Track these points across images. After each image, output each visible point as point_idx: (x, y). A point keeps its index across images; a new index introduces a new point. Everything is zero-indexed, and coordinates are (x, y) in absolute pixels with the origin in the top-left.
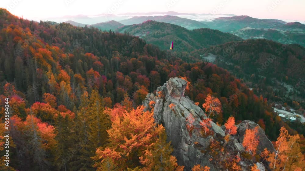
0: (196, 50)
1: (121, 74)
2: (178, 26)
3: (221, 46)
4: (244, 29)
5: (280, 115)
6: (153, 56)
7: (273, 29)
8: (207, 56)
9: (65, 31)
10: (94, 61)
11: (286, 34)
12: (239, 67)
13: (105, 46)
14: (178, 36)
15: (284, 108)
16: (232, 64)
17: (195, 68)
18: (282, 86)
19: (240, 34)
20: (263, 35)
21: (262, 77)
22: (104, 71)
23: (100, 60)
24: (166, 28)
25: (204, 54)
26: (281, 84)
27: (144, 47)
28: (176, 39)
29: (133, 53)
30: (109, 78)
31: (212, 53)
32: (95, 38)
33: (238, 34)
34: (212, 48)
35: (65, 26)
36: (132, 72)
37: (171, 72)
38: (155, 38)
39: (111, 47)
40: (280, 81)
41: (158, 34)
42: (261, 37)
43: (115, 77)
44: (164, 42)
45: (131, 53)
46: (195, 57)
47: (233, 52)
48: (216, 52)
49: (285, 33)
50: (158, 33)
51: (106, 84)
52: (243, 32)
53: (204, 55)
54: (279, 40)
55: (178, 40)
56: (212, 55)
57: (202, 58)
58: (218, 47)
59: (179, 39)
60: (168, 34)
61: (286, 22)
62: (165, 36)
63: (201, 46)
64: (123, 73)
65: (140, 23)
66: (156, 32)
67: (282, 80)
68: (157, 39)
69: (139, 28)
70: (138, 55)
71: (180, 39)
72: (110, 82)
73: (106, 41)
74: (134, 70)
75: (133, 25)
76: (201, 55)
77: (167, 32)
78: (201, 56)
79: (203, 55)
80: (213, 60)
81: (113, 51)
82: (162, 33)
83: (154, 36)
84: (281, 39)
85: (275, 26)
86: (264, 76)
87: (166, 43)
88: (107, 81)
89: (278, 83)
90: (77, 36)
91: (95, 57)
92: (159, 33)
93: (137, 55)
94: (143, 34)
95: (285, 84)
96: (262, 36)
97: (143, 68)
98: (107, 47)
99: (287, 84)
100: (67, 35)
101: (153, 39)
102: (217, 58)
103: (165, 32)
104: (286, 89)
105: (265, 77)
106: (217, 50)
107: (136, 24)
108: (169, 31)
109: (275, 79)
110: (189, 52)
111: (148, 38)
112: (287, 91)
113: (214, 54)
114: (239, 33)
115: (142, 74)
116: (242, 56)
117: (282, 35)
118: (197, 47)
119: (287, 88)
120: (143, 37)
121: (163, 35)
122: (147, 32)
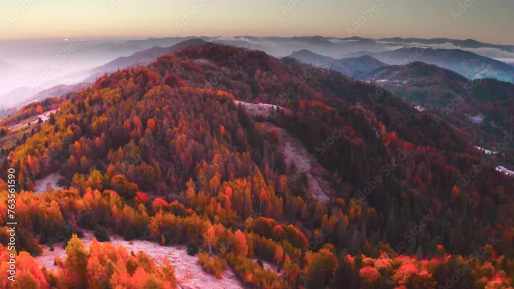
8: (474, 115)
25: (472, 112)
28: (445, 91)
38: (417, 88)
41: (423, 83)
44: (428, 93)
50: (423, 81)
53: (472, 114)
55: (448, 92)
56: (481, 115)
57: (466, 118)
66: (422, 79)
69: (399, 72)
71: (451, 91)
76: (467, 113)
78: (466, 115)
79: (469, 114)
80: (479, 121)
82: (429, 81)
92: (425, 82)
94: (405, 80)
101: (414, 89)
102: (485, 119)
103: (433, 80)
111: (409, 87)
120: (403, 84)
121: (429, 84)
122: (410, 78)
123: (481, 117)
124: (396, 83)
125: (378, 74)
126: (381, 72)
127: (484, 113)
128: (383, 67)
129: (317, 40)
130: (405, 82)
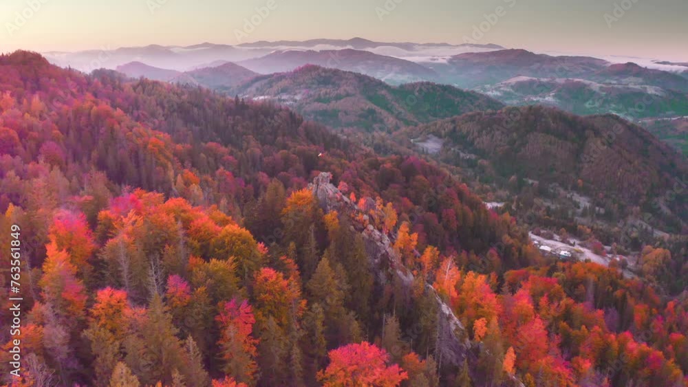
0: (403, 129)
1: (265, 175)
2: (368, 78)
3: (453, 121)
4: (514, 80)
5: (542, 247)
6: (315, 144)
7: (576, 80)
8: (424, 141)
9: (152, 97)
10: (223, 156)
11: (603, 91)
12: (486, 163)
13: (230, 126)
14: (370, 99)
15: (557, 237)
16: (473, 157)
17: (385, 165)
18: (570, 199)
19: (503, 91)
20: (554, 94)
21: (530, 182)
22: (240, 171)
23: (231, 153)
24: (344, 81)
25: (418, 136)
26: (569, 196)
27: (300, 128)
28: (363, 105)
29: (279, 139)
30: (247, 183)
31: (436, 135)
32: (209, 112)
33: (500, 91)
34: (435, 124)
35: (151, 86)
36: (282, 173)
37: (343, 172)
38: (320, 104)
39: (239, 128)
40: (566, 189)
41: (328, 96)
42: (549, 99)
43: (257, 180)
44: (339, 111)
45: (276, 138)
46: (401, 143)
47: (476, 134)
48: (443, 132)
49: (601, 88)
50: (326, 93)
51: (244, 191)
52: (512, 87)
53: (419, 139)
54: (588, 103)
55: (367, 107)
56: (435, 138)
57: (414, 145)
58: (447, 122)
59: (370, 105)
60: (348, 95)
61: (609, 62)
62: (340, 99)
63: (415, 120)
64: (267, 174)
65: (289, 71)
66: (323, 91)
67: (569, 188)
68: (324, 106)
69: (286, 82)
70: (289, 143)
71: (373, 105)
72: (250, 187)
73: (229, 117)
74: (285, 170)
75: (275, 74)
76: (413, 138)
77: (345, 90)
78: (412, 140)
79: (416, 140)
80: (436, 149)
81: (244, 136)
82: (336, 92)
83: (319, 100)
84: (591, 102)
85: (584, 71)
86: (535, 179)
87: (344, 114)
88: (245, 186)
89: (562, 191)
90: (175, 107)
91: (223, 149)
92: (329, 94)
93: (287, 142)
94: (295, 94)
95: (575, 194)
96: (551, 94)
97: (299, 166)
98: (233, 128)
99: (581, 196)
100: (157, 105)
101: (317, 105)
102: (444, 145)
103: (341, 91)
104: (577, 205)
105: (536, 182)
106: (445, 130)
107: (280, 74)
108: (350, 89)
109: (557, 185)
110: (389, 132)
111: (307, 104)
112: (579, 207)
113: (440, 137)
114: (502, 89)
115: (298, 176)
116: (494, 140)
117: (595, 92)
118: (408, 123)
119: (579, 203)
120: (296, 101)
121: (338, 98)
122: (304, 91)
123: (435, 141)
124: (284, 100)
125: (253, 89)
126: (257, 84)
127: (438, 135)
128: (259, 78)
129: (154, 50)
130: (298, 97)
